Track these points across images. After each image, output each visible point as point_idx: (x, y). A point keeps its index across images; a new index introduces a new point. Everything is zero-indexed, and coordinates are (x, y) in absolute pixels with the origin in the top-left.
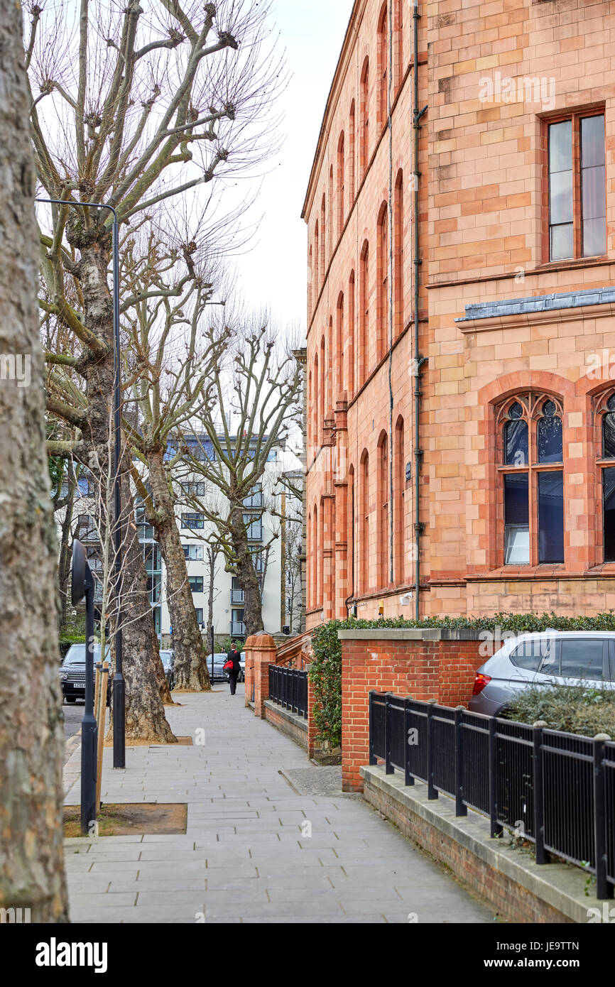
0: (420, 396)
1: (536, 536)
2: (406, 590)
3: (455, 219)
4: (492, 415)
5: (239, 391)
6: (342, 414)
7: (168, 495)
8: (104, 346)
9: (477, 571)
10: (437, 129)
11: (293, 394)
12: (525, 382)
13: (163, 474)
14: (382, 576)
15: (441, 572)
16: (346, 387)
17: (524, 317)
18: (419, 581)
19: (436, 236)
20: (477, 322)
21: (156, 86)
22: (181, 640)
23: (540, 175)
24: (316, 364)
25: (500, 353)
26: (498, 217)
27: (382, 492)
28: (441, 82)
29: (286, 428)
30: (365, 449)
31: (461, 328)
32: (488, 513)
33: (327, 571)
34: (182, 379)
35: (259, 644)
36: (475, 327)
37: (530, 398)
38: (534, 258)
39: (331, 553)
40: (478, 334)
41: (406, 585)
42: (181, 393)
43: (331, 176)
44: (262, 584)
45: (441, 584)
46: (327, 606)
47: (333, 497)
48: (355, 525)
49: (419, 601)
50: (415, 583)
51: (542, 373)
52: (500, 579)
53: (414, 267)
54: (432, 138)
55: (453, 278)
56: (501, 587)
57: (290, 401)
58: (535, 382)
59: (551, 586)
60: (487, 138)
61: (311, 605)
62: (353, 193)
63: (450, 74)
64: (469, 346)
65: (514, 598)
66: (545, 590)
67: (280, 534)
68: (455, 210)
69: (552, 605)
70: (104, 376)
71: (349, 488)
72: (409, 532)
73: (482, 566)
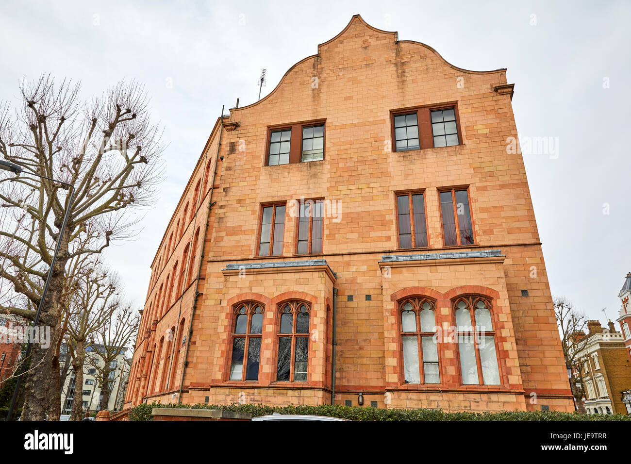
0: (195, 308)
1: (246, 367)
2: (175, 392)
3: (223, 237)
4: (232, 311)
5: (117, 327)
6: (155, 325)
7: (82, 357)
8: (59, 269)
9: (217, 382)
10: (220, 205)
11: (134, 329)
12: (249, 297)
13: (82, 349)
14: (162, 387)
15: (195, 383)
16: (158, 315)
17: (252, 270)
18: (182, 388)
19: (214, 243)
20: (231, 271)
21: (110, 178)
22: (74, 412)
23: (259, 224)
24: (147, 313)
25: (239, 285)
26: (240, 238)
27: (168, 352)
28: (224, 189)
29: (130, 340)
30: (163, 336)
31: (224, 273)
32: (225, 354)
33: (137, 386)
34: (98, 316)
35: (103, 415)
36: (230, 273)
37: (250, 305)
38: (253, 253)
39: (140, 379)
40: (231, 277)
41: (174, 390)
42: (96, 320)
43: (165, 249)
44: (110, 394)
45: (195, 389)
46: (134, 399)
47: (145, 358)
48: (153, 367)
49: (181, 397)
50: (180, 389)
51: (257, 294)
52: (227, 386)
53: (201, 258)
54: (218, 207)
55: (219, 259)
56: (227, 391)
57: (133, 332)
58: (254, 298)
59: (251, 391)
60: (239, 209)
61: (127, 400)
62: (174, 246)
63: (228, 186)
64: (226, 281)
65: (233, 396)
66: (248, 393)
67: (120, 375)
68: (223, 234)
69: (251, 401)
70: (55, 282)
71: (153, 353)
72: (181, 365)
73: (220, 380)
